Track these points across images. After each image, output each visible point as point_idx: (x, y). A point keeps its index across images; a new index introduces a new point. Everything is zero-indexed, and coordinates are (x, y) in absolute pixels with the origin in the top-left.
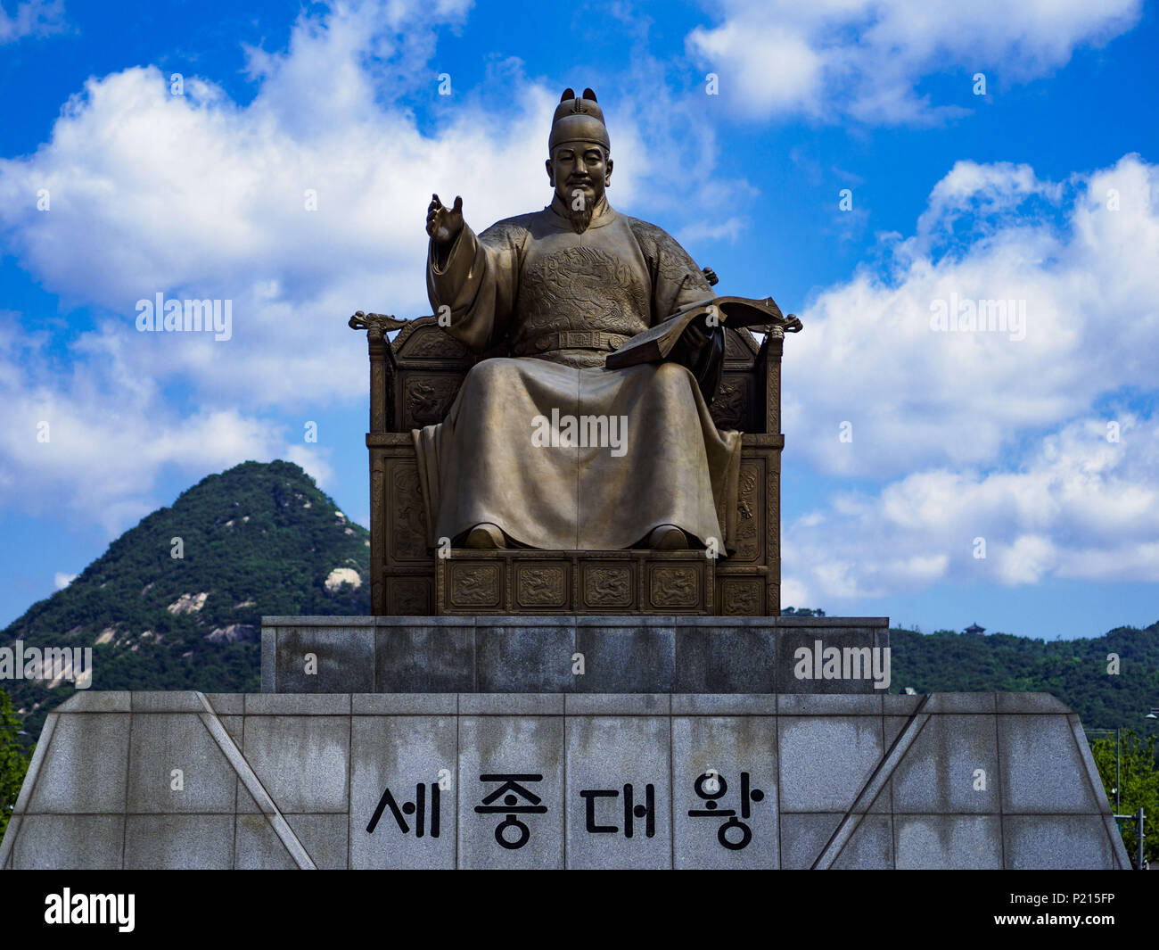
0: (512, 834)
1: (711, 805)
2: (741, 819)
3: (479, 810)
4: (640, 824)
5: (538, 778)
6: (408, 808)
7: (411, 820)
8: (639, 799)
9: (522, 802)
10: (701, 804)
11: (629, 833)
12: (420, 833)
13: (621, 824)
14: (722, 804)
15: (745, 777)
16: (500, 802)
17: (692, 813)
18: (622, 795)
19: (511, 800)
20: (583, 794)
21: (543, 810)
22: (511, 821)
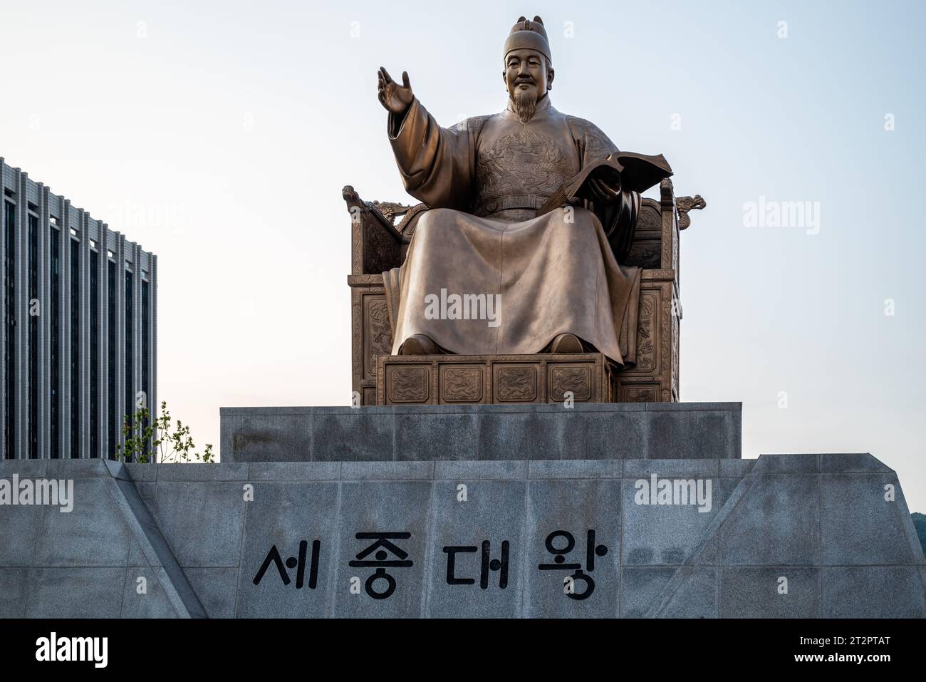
0: (380, 585)
1: (560, 559)
2: (586, 572)
3: (352, 564)
4: (494, 576)
5: (406, 535)
6: (291, 562)
7: (292, 573)
8: (496, 554)
9: (391, 557)
10: (549, 558)
11: (484, 584)
12: (299, 585)
13: (477, 576)
14: (569, 558)
15: (591, 534)
16: (372, 557)
17: (542, 567)
18: (480, 551)
19: (381, 555)
20: (446, 549)
21: (410, 564)
22: (380, 574)
